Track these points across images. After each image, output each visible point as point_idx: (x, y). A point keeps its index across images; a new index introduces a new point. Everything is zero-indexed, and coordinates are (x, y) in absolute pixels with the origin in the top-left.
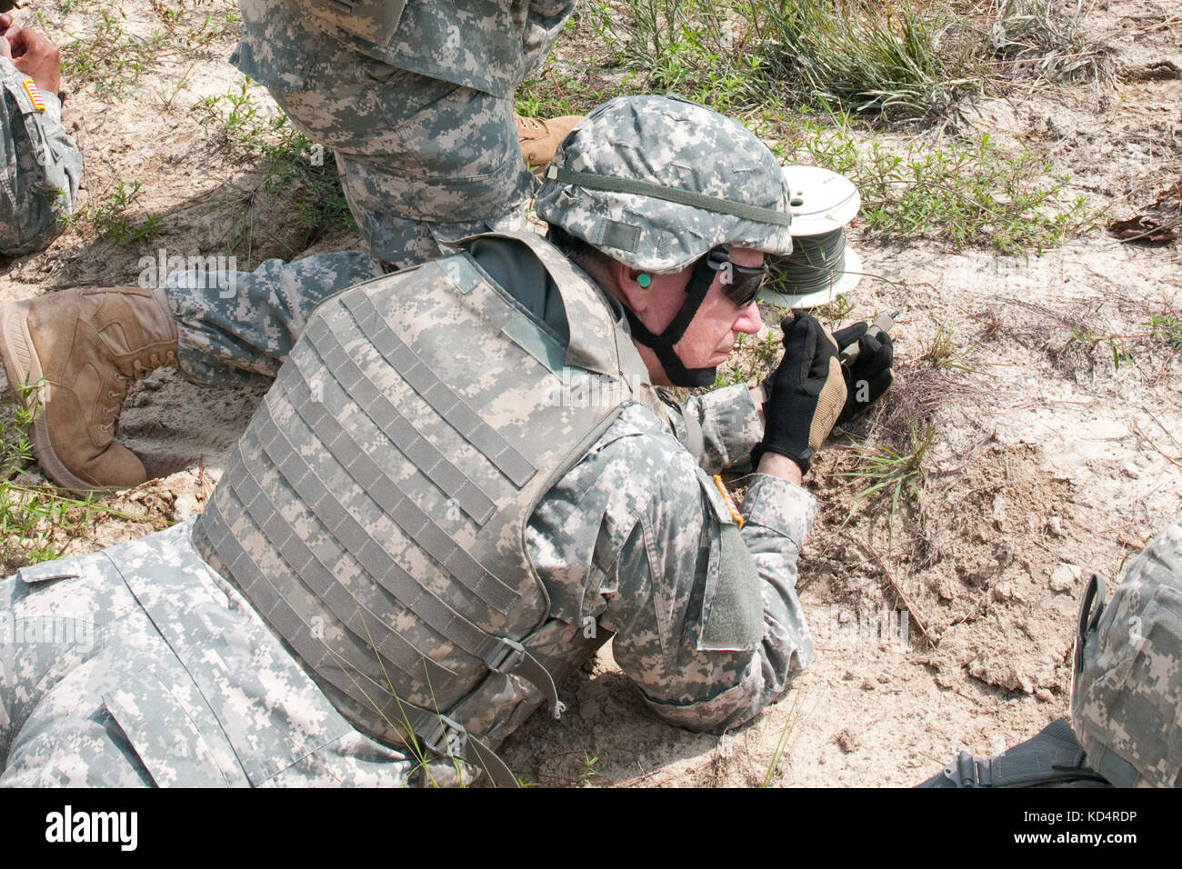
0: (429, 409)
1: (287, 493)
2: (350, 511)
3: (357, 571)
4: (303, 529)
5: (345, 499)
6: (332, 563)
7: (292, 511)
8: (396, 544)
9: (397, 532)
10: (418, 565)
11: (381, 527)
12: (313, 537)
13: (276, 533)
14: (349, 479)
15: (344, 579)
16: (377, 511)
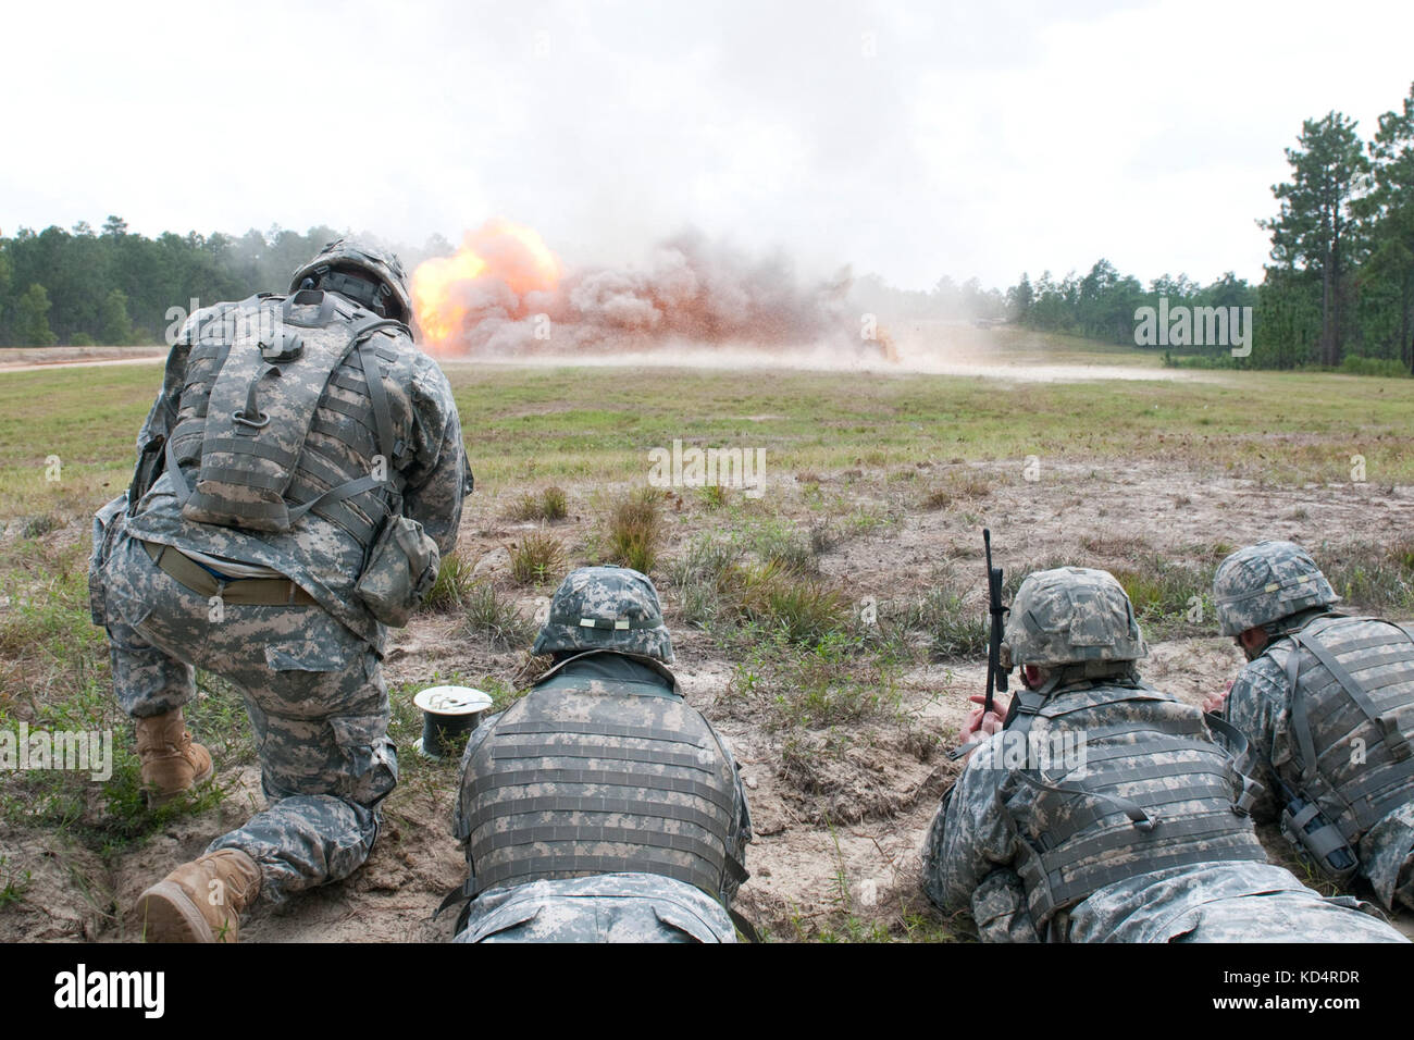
0: (638, 740)
1: (600, 816)
2: (648, 800)
3: (678, 823)
4: (629, 824)
5: (640, 798)
6: (662, 828)
7: (613, 821)
8: (687, 801)
9: (681, 795)
10: (700, 805)
11: (672, 798)
12: (639, 824)
13: (614, 836)
14: (633, 789)
15: (674, 831)
16: (663, 792)
